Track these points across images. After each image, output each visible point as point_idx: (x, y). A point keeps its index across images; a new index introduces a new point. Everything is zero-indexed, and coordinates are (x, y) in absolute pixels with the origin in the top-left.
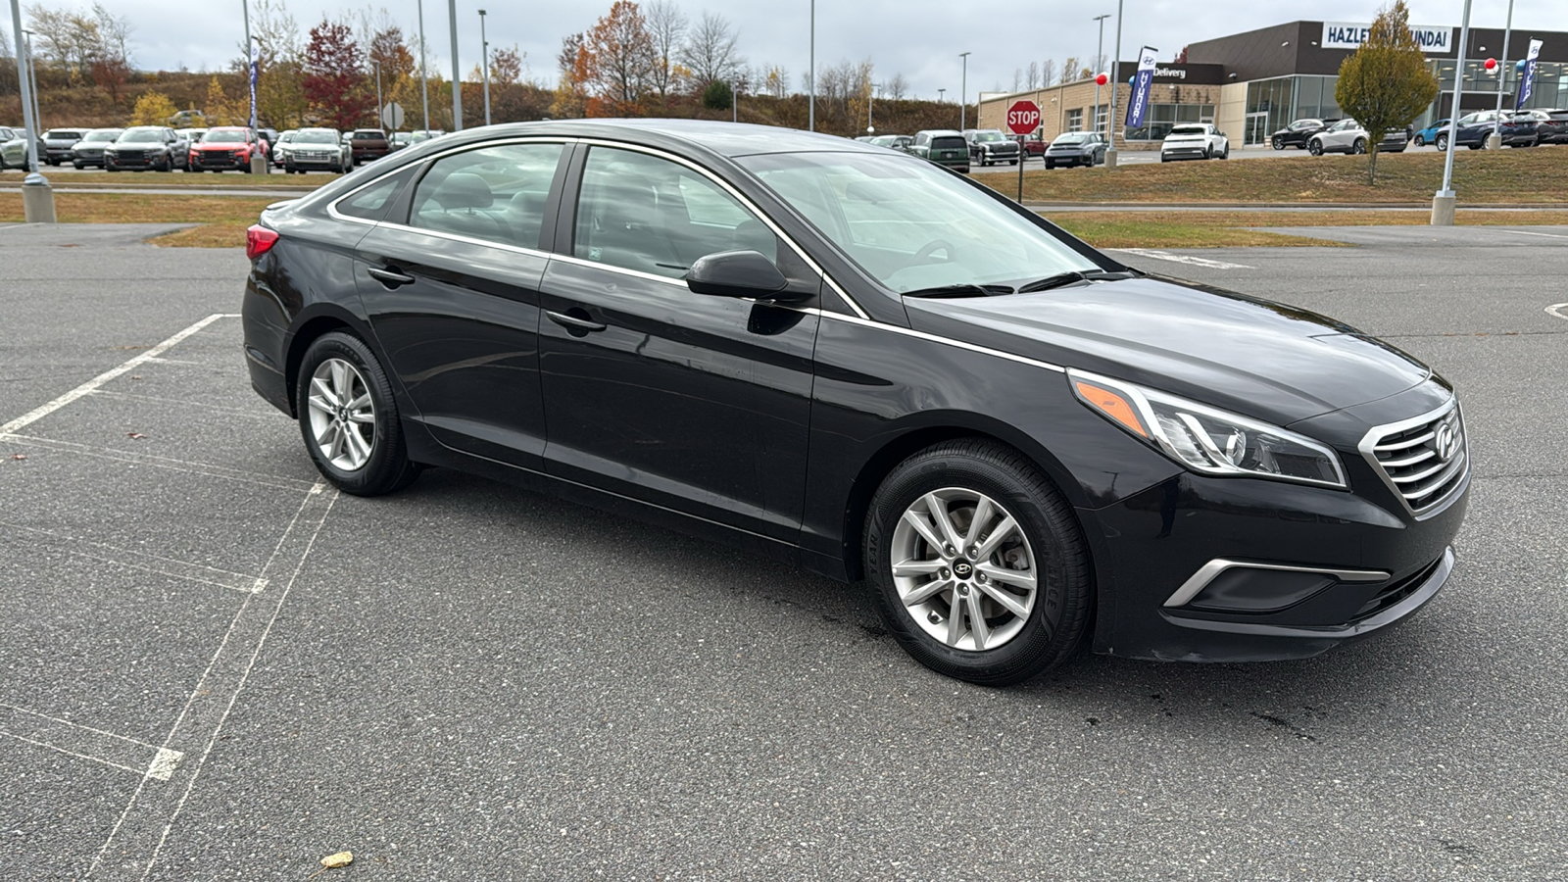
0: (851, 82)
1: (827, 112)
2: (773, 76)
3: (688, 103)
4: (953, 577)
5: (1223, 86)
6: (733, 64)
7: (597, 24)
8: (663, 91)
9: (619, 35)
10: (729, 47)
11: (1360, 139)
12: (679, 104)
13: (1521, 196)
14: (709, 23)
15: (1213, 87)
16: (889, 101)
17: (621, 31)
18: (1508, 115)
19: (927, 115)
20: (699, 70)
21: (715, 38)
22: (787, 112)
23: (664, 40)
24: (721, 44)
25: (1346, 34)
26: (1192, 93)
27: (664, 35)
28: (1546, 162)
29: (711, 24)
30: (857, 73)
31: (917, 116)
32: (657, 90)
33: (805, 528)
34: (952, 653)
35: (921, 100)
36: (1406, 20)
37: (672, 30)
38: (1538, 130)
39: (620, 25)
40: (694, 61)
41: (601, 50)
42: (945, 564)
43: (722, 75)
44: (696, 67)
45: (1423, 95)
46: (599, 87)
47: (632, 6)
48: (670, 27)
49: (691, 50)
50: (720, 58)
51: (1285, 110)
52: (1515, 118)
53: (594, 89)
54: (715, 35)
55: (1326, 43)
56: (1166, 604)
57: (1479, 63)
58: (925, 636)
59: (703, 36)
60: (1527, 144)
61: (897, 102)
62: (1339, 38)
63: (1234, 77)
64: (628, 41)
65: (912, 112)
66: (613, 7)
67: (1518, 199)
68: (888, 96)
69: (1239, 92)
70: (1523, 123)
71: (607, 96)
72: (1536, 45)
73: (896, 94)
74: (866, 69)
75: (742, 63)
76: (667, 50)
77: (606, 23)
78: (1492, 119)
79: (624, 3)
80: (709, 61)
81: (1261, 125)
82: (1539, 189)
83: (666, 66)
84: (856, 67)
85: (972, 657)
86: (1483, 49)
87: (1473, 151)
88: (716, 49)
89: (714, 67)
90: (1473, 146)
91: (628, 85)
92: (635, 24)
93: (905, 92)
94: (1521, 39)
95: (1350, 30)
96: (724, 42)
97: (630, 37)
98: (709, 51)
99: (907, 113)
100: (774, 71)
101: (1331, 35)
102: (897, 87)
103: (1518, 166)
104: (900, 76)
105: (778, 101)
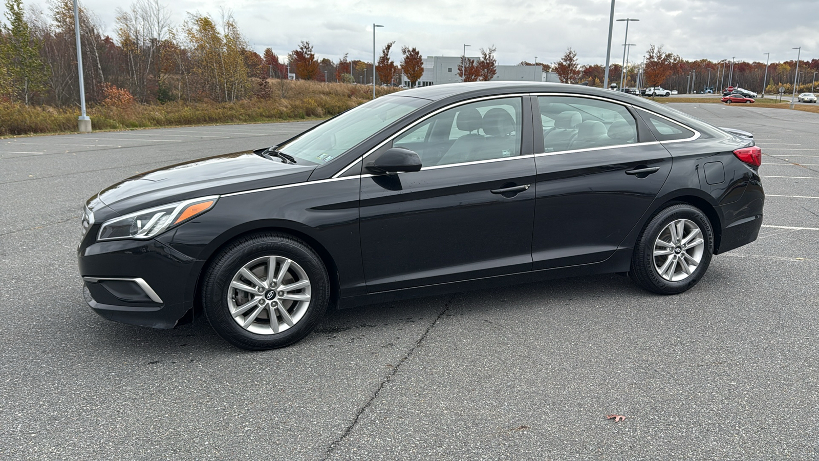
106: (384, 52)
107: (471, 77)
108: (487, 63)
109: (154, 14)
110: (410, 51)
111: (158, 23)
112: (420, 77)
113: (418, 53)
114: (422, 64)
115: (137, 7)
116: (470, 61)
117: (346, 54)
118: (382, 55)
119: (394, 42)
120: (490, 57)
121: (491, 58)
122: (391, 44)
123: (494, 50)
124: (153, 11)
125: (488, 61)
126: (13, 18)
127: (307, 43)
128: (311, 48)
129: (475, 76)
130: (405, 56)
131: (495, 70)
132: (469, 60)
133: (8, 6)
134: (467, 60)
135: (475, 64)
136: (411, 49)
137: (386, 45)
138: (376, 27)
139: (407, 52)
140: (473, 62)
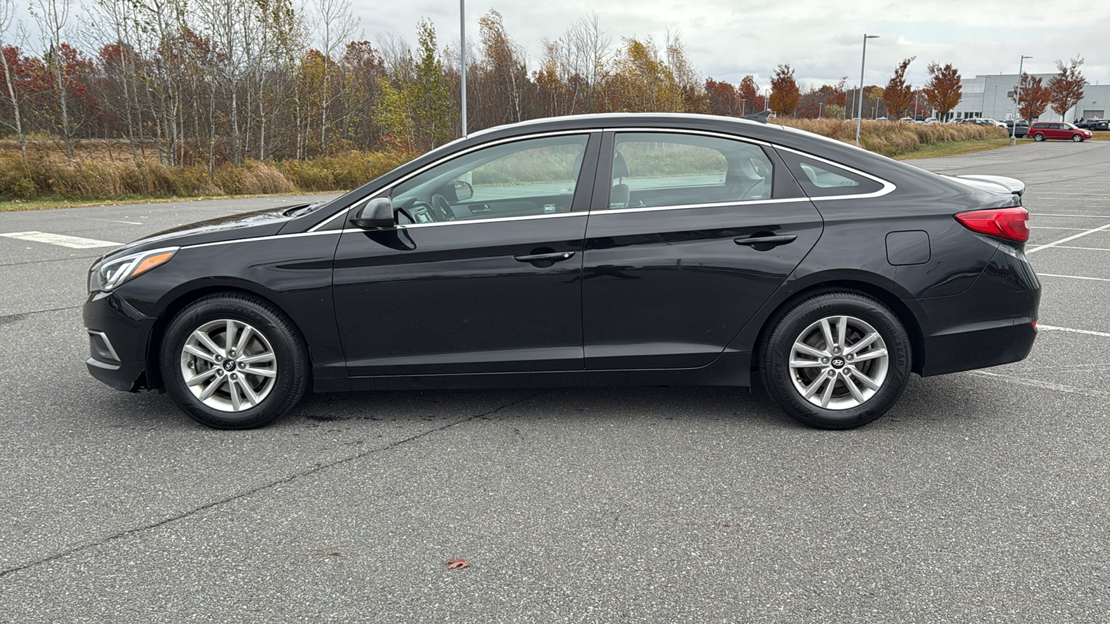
106: (897, 72)
107: (1035, 103)
108: (1067, 82)
109: (591, 41)
110: (941, 69)
111: (596, 53)
112: (954, 106)
113: (955, 72)
114: (960, 87)
115: (572, 34)
116: (1037, 81)
117: (844, 79)
118: (894, 76)
119: (913, 59)
120: (1073, 73)
121: (1076, 73)
122: (909, 61)
123: (1081, 63)
124: (591, 38)
125: (1069, 79)
126: (426, 54)
127: (786, 66)
128: (791, 72)
129: (1042, 102)
130: (933, 76)
131: (1081, 93)
132: (1033, 78)
133: (421, 42)
134: (1029, 78)
135: (1044, 85)
136: (943, 66)
137: (902, 62)
138: (867, 39)
139: (935, 70)
140: (1040, 80)
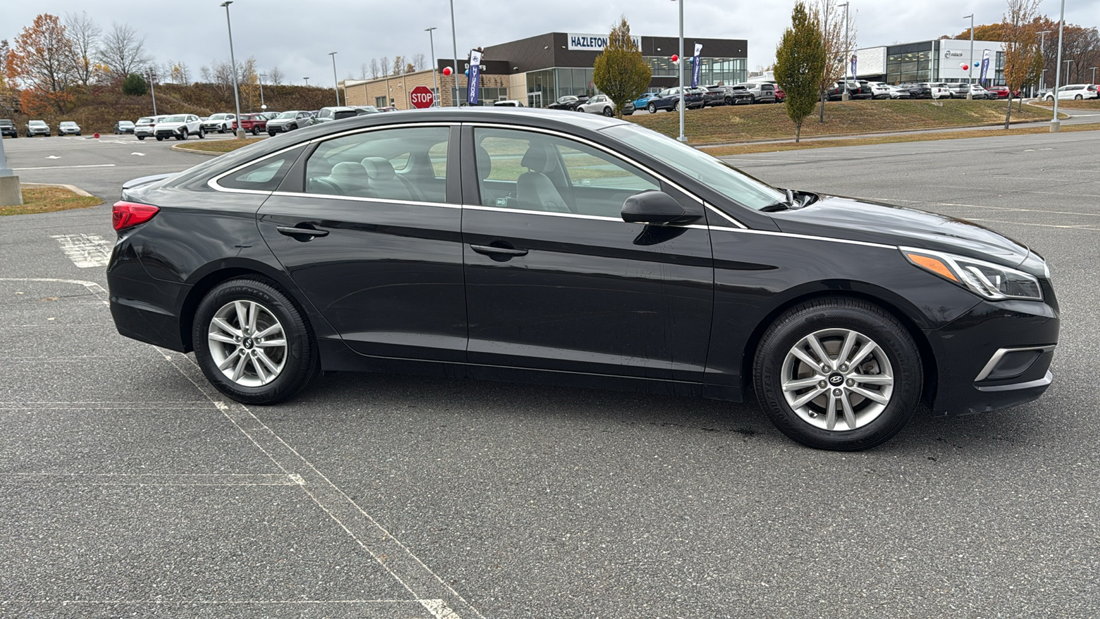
0: (240, 72)
1: (224, 95)
2: (176, 69)
3: (110, 91)
4: (829, 386)
5: (510, 76)
6: (141, 61)
7: (23, 32)
8: (85, 83)
9: (44, 41)
10: (138, 48)
11: (607, 107)
12: (102, 92)
13: (703, 139)
14: (118, 31)
15: (504, 76)
16: (271, 86)
17: (45, 37)
18: (687, 90)
19: (301, 96)
20: (115, 66)
21: (125, 42)
22: (191, 96)
23: (82, 44)
24: (131, 47)
25: (582, 41)
26: (492, 80)
27: (81, 40)
28: (711, 117)
29: (121, 32)
30: (244, 66)
31: (294, 96)
32: (80, 82)
33: (708, 370)
34: (832, 434)
35: (296, 85)
36: (628, 32)
37: (88, 37)
38: (703, 98)
39: (43, 33)
40: (109, 60)
41: (29, 52)
42: (823, 378)
43: (133, 69)
44: (111, 65)
45: (644, 79)
46: (29, 81)
47: (53, 19)
48: (86, 34)
49: (106, 51)
50: (131, 57)
51: (552, 91)
52: (691, 92)
53: (25, 83)
54: (124, 40)
55: (571, 47)
56: (976, 380)
57: (658, 58)
58: (810, 427)
59: (115, 41)
60: (698, 107)
61: (277, 87)
62: (578, 44)
63: (517, 70)
64: (52, 46)
65: (290, 94)
66: (35, 19)
67: (702, 140)
68: (269, 83)
69: (520, 79)
70: (695, 94)
71: (38, 87)
72: (698, 47)
73: (276, 81)
74: (250, 64)
75: (149, 60)
76: (85, 52)
77: (31, 32)
78: (678, 92)
79: (46, 15)
80: (122, 59)
81: (538, 100)
82: (712, 134)
83: (87, 64)
84: (243, 63)
85: (848, 434)
86: (659, 49)
87: (671, 113)
88: (127, 50)
89: (127, 63)
90: (669, 110)
91: (56, 79)
92: (55, 31)
93: (281, 80)
94: (690, 43)
95: (584, 38)
96: (134, 45)
97: (54, 42)
98: (122, 52)
99: (286, 94)
100: (177, 66)
101: (573, 41)
102: (275, 76)
103: (698, 120)
104: (276, 68)
105: (182, 88)
